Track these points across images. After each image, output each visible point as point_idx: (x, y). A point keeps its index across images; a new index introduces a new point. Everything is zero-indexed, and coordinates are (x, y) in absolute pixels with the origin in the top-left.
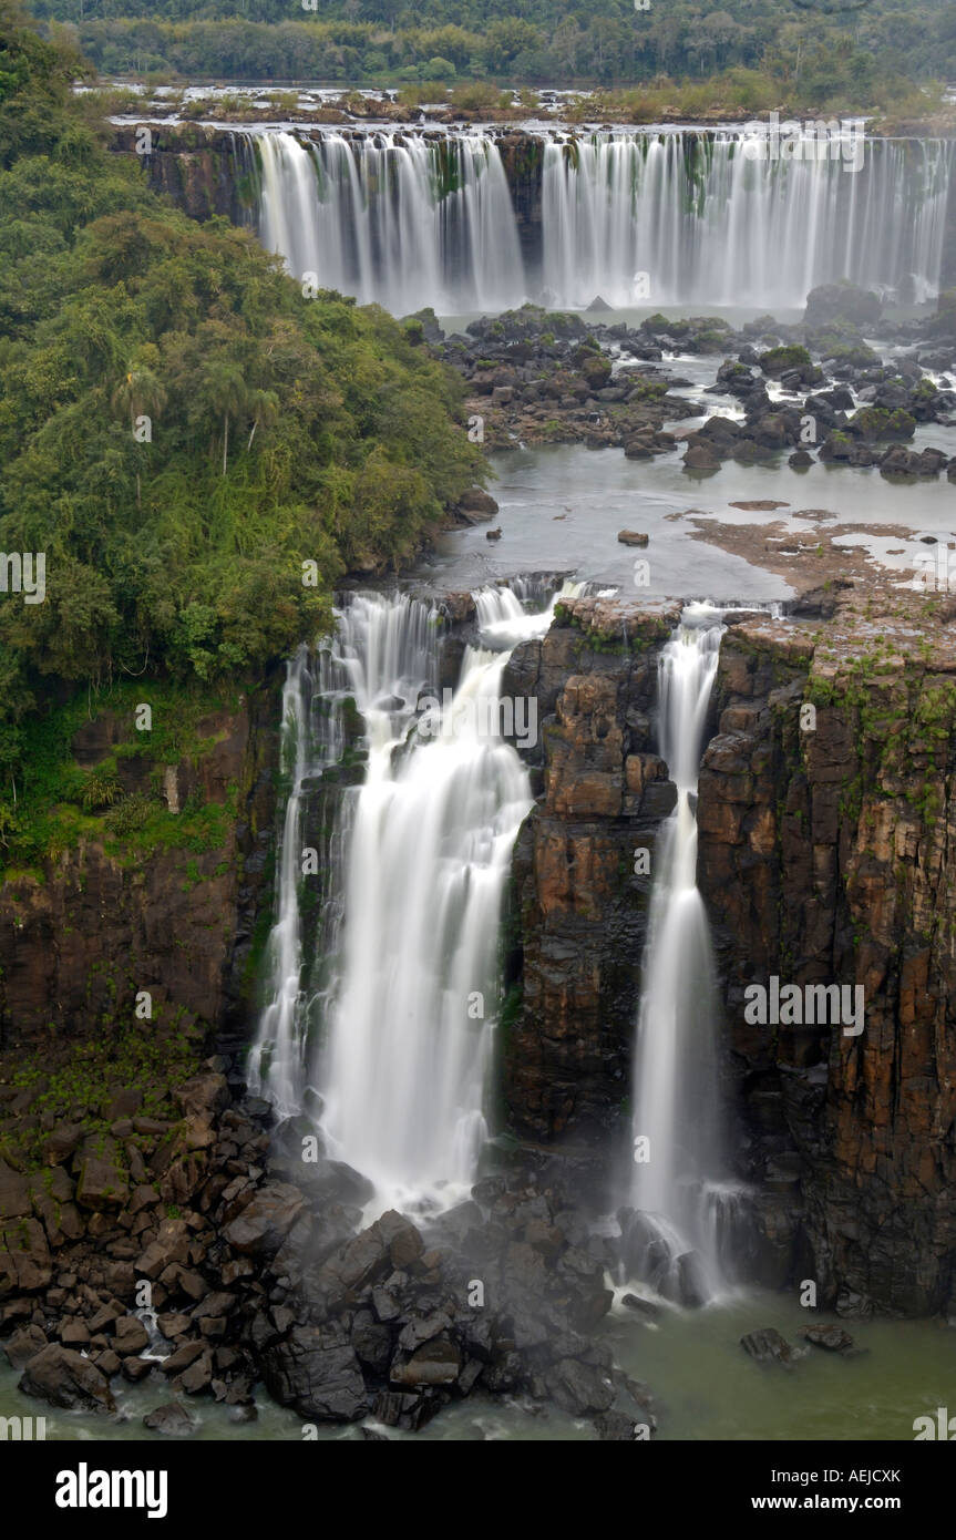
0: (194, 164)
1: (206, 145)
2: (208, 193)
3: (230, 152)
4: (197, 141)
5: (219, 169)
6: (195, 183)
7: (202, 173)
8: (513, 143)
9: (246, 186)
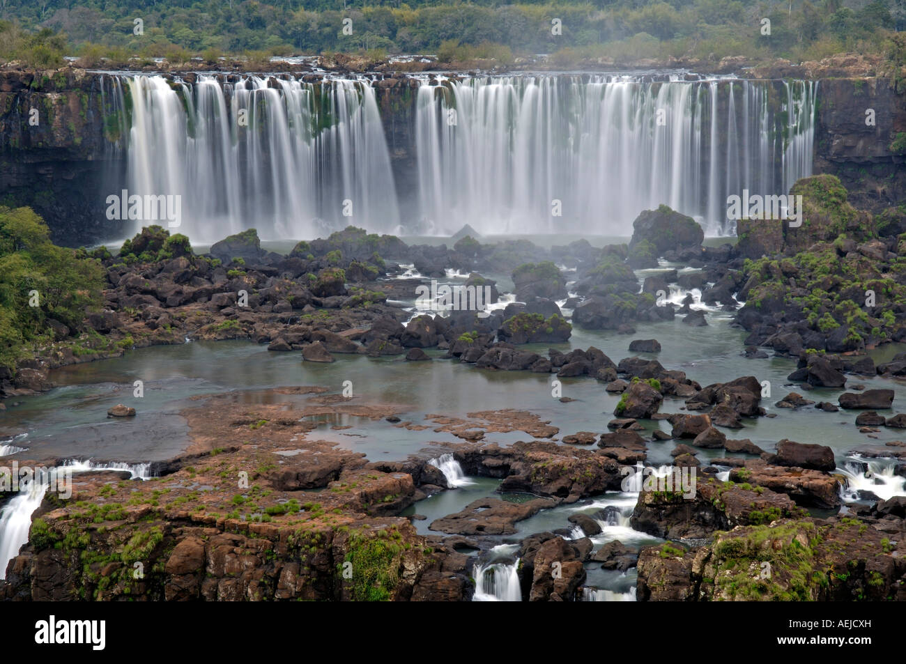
0: (60, 101)
1: (76, 85)
2: (73, 128)
3: (99, 92)
4: (67, 82)
5: (86, 106)
6: (62, 119)
7: (68, 110)
8: (389, 86)
9: (113, 124)
